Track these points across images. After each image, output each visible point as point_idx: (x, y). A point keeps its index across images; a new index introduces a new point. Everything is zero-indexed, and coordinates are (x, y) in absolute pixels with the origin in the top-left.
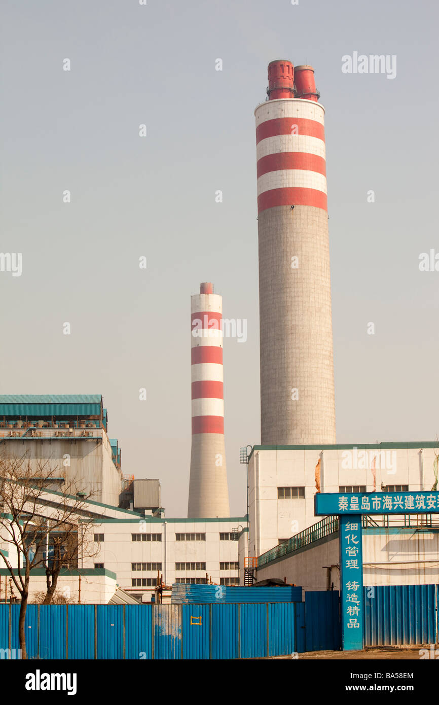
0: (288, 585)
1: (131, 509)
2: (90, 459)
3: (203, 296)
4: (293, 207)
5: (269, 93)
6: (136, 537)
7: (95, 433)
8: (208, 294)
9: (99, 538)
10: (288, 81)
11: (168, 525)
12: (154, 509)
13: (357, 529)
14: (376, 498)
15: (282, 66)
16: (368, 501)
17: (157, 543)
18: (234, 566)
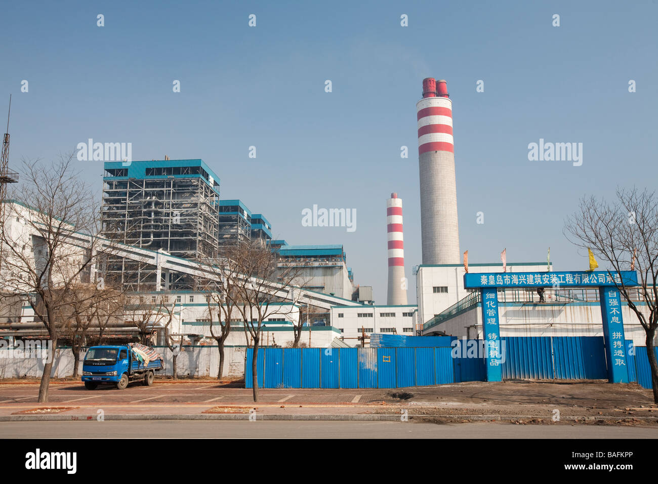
0: (447, 336)
1: (358, 301)
2: (337, 276)
3: (393, 199)
4: (436, 152)
5: (423, 95)
6: (359, 315)
7: (339, 264)
8: (395, 198)
9: (341, 315)
10: (433, 89)
11: (376, 308)
12: (369, 302)
13: (494, 298)
14: (507, 277)
15: (430, 81)
16: (501, 278)
17: (370, 318)
18: (410, 330)
